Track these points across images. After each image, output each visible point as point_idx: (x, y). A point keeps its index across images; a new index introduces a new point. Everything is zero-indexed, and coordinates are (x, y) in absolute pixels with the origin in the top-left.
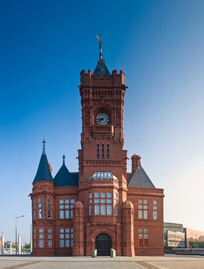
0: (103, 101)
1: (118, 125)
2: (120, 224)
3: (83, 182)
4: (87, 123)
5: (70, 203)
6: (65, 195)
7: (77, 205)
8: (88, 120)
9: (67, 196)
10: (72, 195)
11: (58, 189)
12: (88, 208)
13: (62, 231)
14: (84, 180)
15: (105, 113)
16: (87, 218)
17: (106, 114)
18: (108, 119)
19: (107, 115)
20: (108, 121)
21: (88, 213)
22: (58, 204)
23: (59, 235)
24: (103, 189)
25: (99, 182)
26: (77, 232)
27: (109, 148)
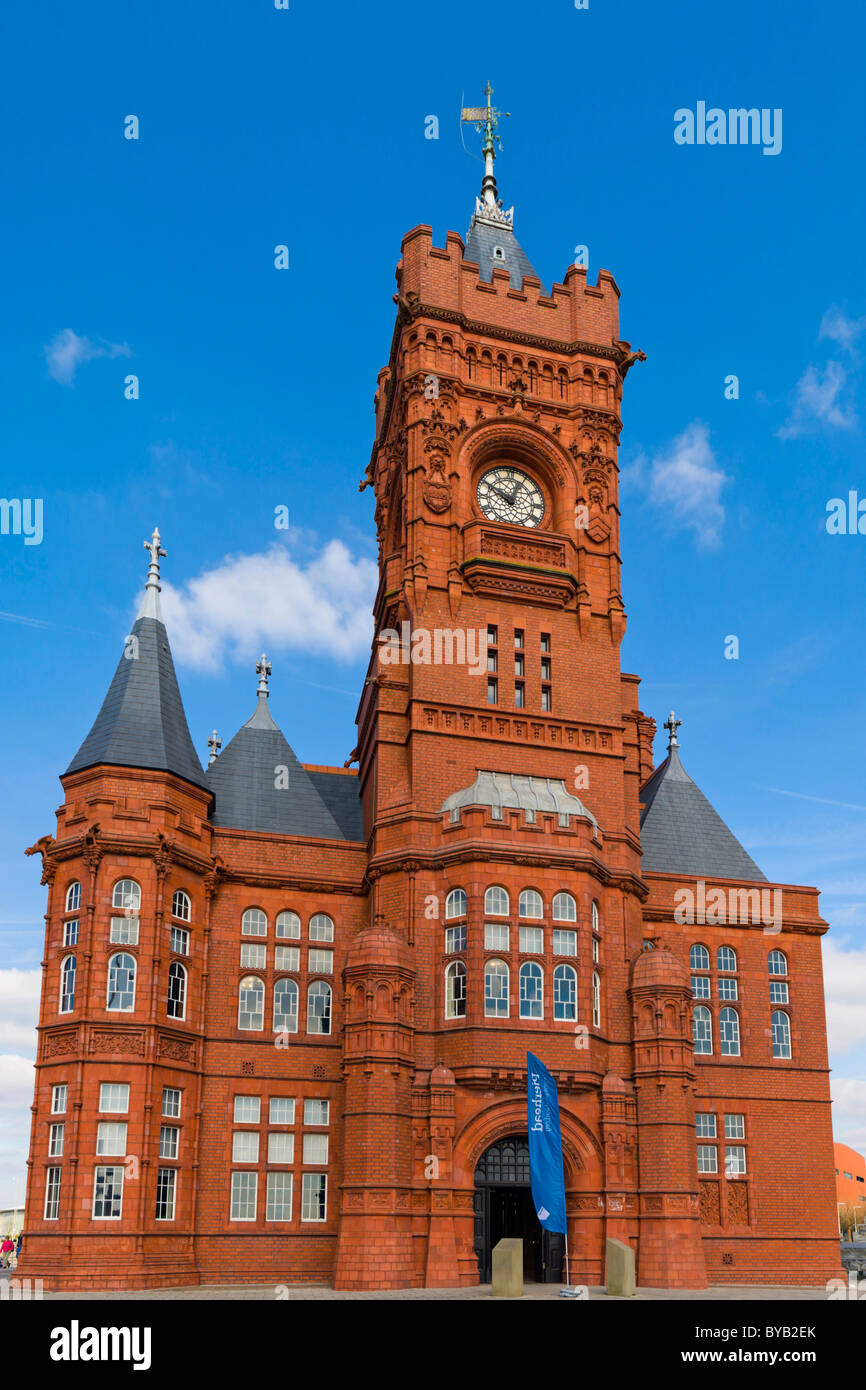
0: (518, 406)
1: (598, 539)
2: (622, 1083)
3: (409, 819)
4: (435, 502)
5: (305, 937)
6: (278, 887)
7: (381, 952)
8: (443, 491)
9: (289, 896)
10: (322, 891)
11: (237, 844)
12: (439, 980)
13: (247, 1111)
14: (414, 807)
15: (522, 473)
16: (430, 1039)
17: (527, 477)
18: (538, 506)
19: (533, 481)
20: (537, 513)
21: (439, 1006)
22: (230, 937)
23: (225, 1138)
24: (531, 875)
25: (508, 828)
26: (378, 1119)
27: (552, 655)
